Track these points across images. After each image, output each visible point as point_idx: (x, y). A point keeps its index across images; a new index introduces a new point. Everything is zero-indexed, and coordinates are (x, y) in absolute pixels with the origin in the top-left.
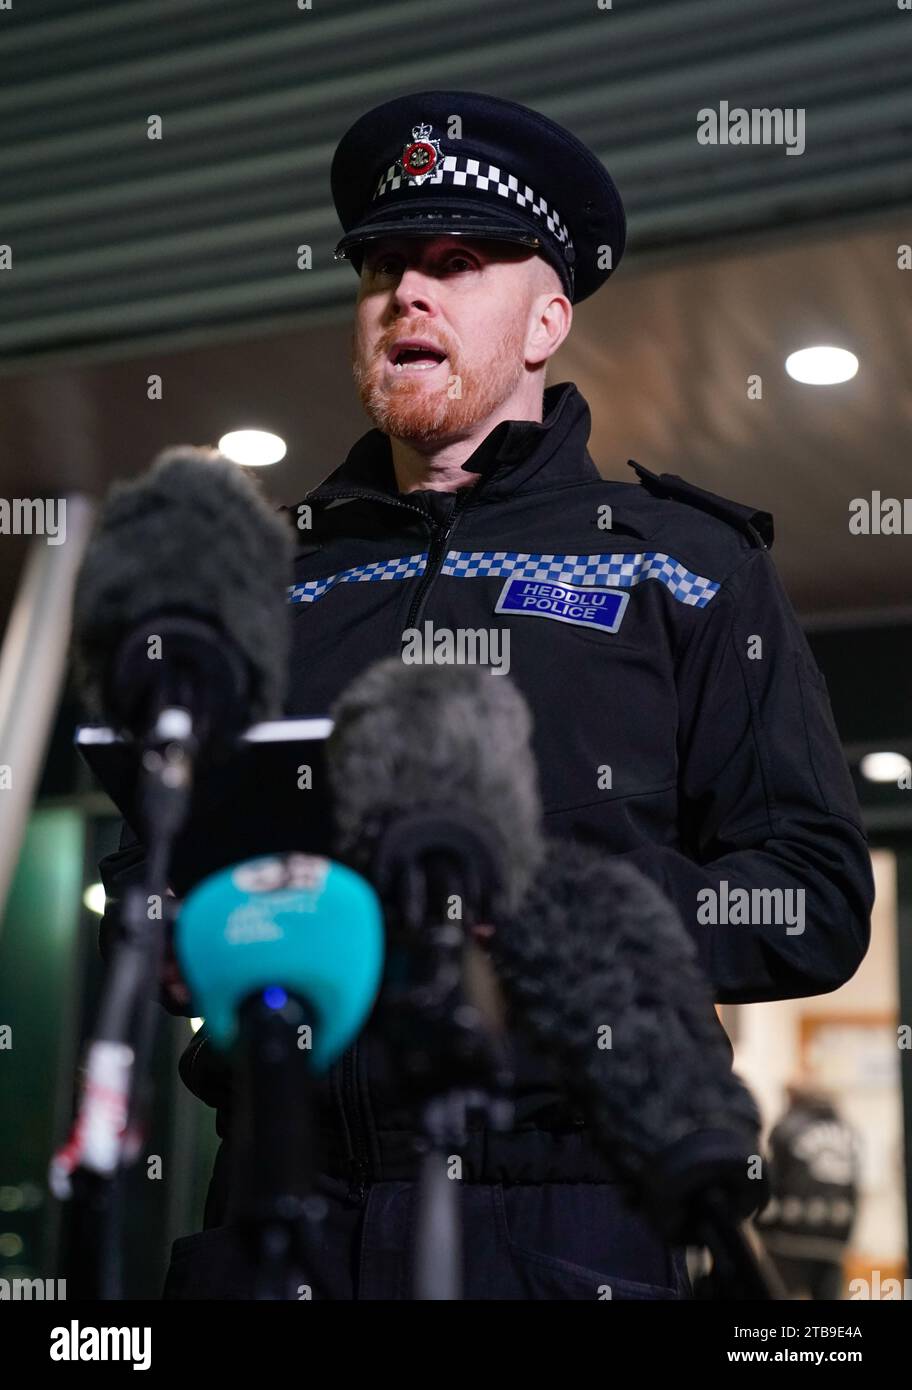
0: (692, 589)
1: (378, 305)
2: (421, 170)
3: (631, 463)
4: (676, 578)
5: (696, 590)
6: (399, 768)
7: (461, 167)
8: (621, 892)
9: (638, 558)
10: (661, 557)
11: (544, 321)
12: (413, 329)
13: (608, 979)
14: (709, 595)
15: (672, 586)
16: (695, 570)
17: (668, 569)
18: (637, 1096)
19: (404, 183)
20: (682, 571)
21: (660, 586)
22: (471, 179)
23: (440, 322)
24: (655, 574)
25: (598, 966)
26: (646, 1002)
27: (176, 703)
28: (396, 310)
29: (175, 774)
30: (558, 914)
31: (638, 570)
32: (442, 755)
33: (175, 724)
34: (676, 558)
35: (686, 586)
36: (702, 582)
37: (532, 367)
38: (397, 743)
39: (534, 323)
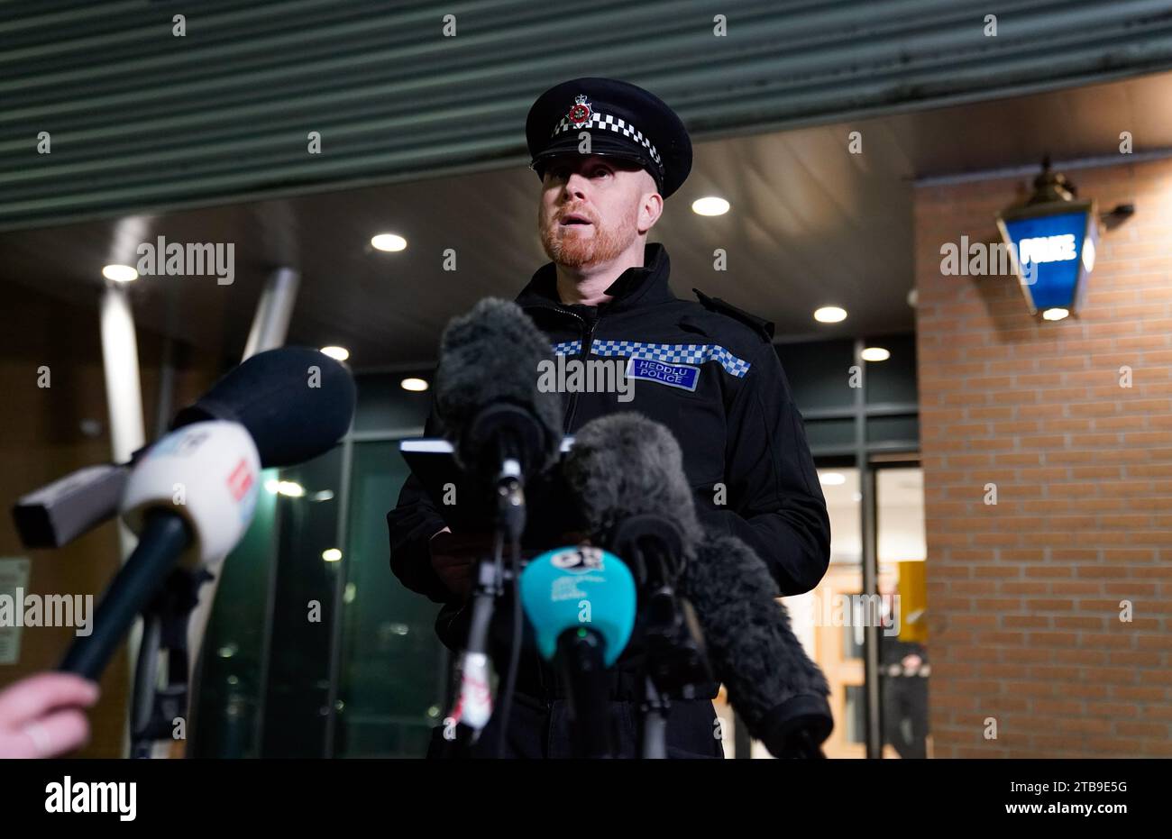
0: (736, 367)
1: (554, 193)
2: (580, 120)
3: (695, 290)
4: (727, 360)
5: (737, 367)
6: (622, 489)
7: (603, 119)
8: (738, 555)
9: (704, 347)
10: (718, 348)
11: (647, 207)
12: (574, 208)
13: (736, 607)
14: (745, 370)
15: (724, 364)
16: (737, 355)
17: (722, 355)
18: (760, 677)
19: (570, 127)
20: (730, 356)
21: (718, 364)
22: (609, 126)
23: (589, 205)
24: (715, 357)
25: (729, 600)
26: (759, 622)
27: (511, 456)
28: (565, 197)
29: (517, 500)
30: (704, 568)
31: (704, 354)
32: (647, 480)
33: (512, 468)
34: (726, 348)
35: (732, 365)
36: (740, 362)
37: (641, 233)
38: (620, 473)
39: (642, 209)
